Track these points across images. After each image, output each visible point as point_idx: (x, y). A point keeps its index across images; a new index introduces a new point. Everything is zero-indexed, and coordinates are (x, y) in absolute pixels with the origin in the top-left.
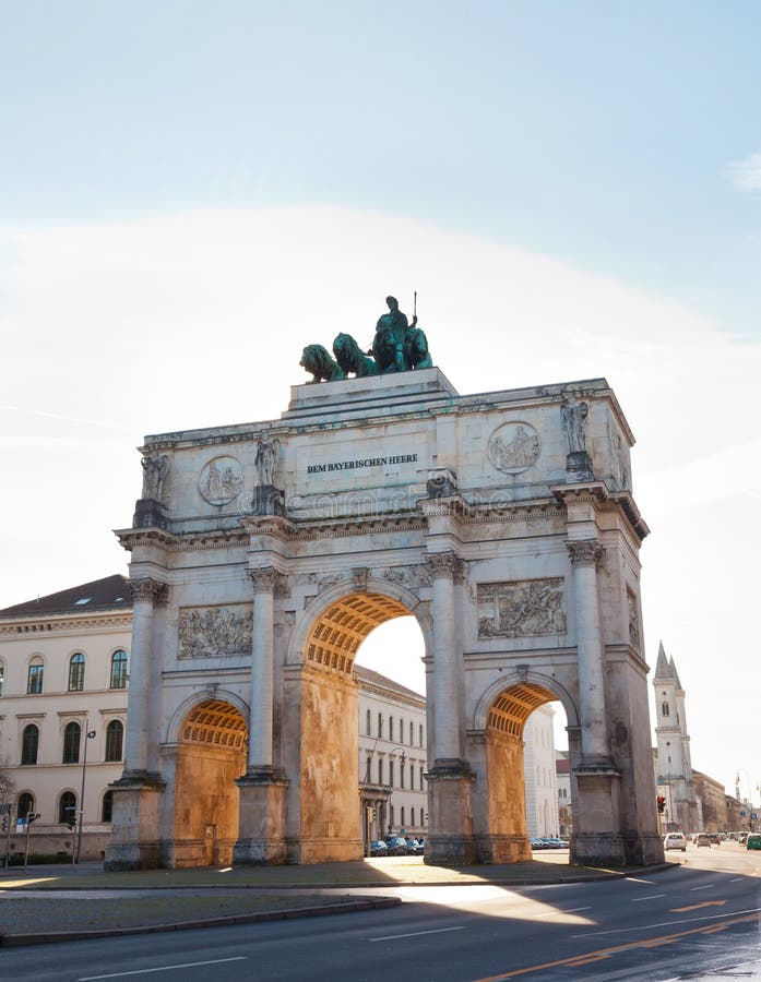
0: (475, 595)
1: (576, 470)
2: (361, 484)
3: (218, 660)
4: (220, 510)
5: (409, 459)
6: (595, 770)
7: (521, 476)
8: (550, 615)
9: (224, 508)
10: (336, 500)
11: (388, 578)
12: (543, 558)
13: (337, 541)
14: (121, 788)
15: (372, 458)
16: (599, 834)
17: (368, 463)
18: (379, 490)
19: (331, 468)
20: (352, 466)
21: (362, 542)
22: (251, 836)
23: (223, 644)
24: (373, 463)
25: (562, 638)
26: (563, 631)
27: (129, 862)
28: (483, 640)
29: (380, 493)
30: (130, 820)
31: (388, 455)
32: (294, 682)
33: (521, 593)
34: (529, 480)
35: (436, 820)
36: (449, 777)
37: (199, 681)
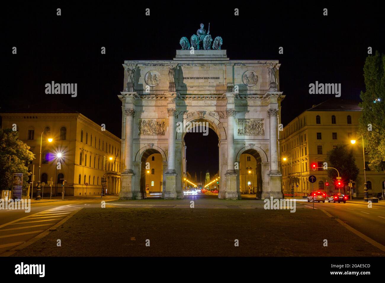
0: (237, 122)
1: (273, 88)
2: (201, 84)
3: (153, 136)
4: (152, 88)
5: (217, 78)
6: (277, 174)
7: (252, 88)
8: (260, 129)
9: (154, 88)
10: (192, 89)
11: (210, 114)
12: (258, 112)
13: (193, 102)
14: (125, 175)
15: (205, 77)
16: (277, 192)
17: (203, 78)
18: (207, 87)
19: (191, 78)
20: (198, 78)
21: (201, 103)
22: (170, 190)
23: (154, 131)
24: (205, 78)
25: (263, 137)
26: (263, 134)
27: (129, 198)
28: (239, 135)
29: (207, 88)
30: (128, 184)
31: (210, 76)
32: (179, 145)
33: (251, 122)
34: (255, 89)
35: (229, 187)
36: (234, 175)
37: (147, 142)
